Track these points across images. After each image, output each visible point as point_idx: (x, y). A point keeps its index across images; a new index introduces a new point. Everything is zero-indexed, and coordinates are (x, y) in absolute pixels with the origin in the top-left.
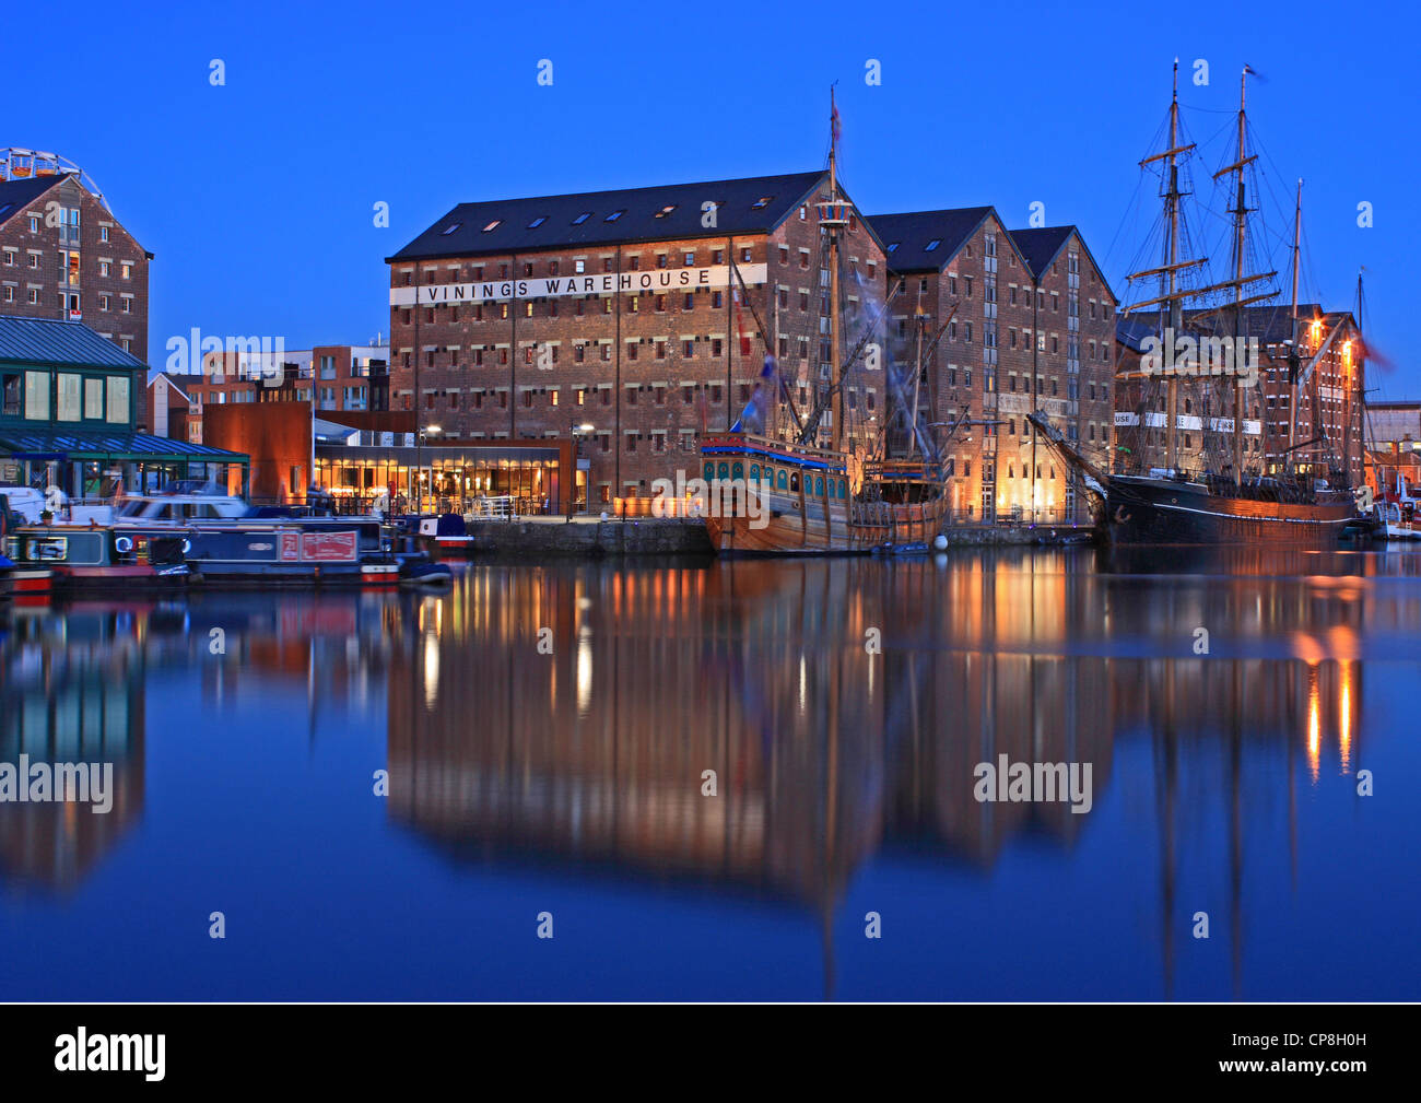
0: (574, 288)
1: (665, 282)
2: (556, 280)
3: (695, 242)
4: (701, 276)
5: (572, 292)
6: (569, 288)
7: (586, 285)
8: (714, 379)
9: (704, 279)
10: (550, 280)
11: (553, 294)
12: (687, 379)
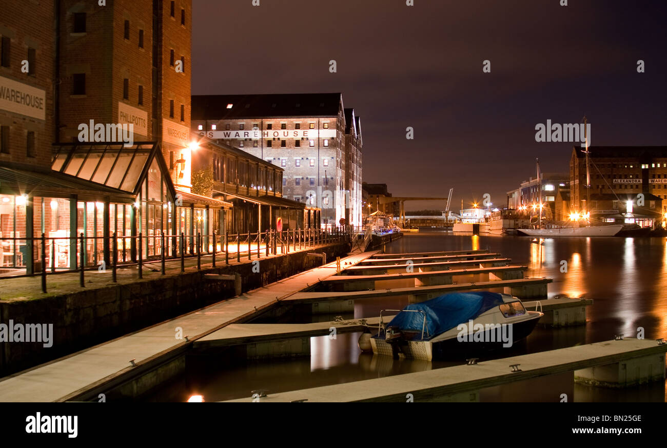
0: (239, 136)
1: (286, 135)
2: (229, 132)
3: (301, 119)
4: (304, 134)
5: (237, 137)
6: (236, 136)
7: (245, 135)
8: (311, 175)
9: (305, 135)
10: (225, 132)
11: (227, 138)
12: (297, 175)
